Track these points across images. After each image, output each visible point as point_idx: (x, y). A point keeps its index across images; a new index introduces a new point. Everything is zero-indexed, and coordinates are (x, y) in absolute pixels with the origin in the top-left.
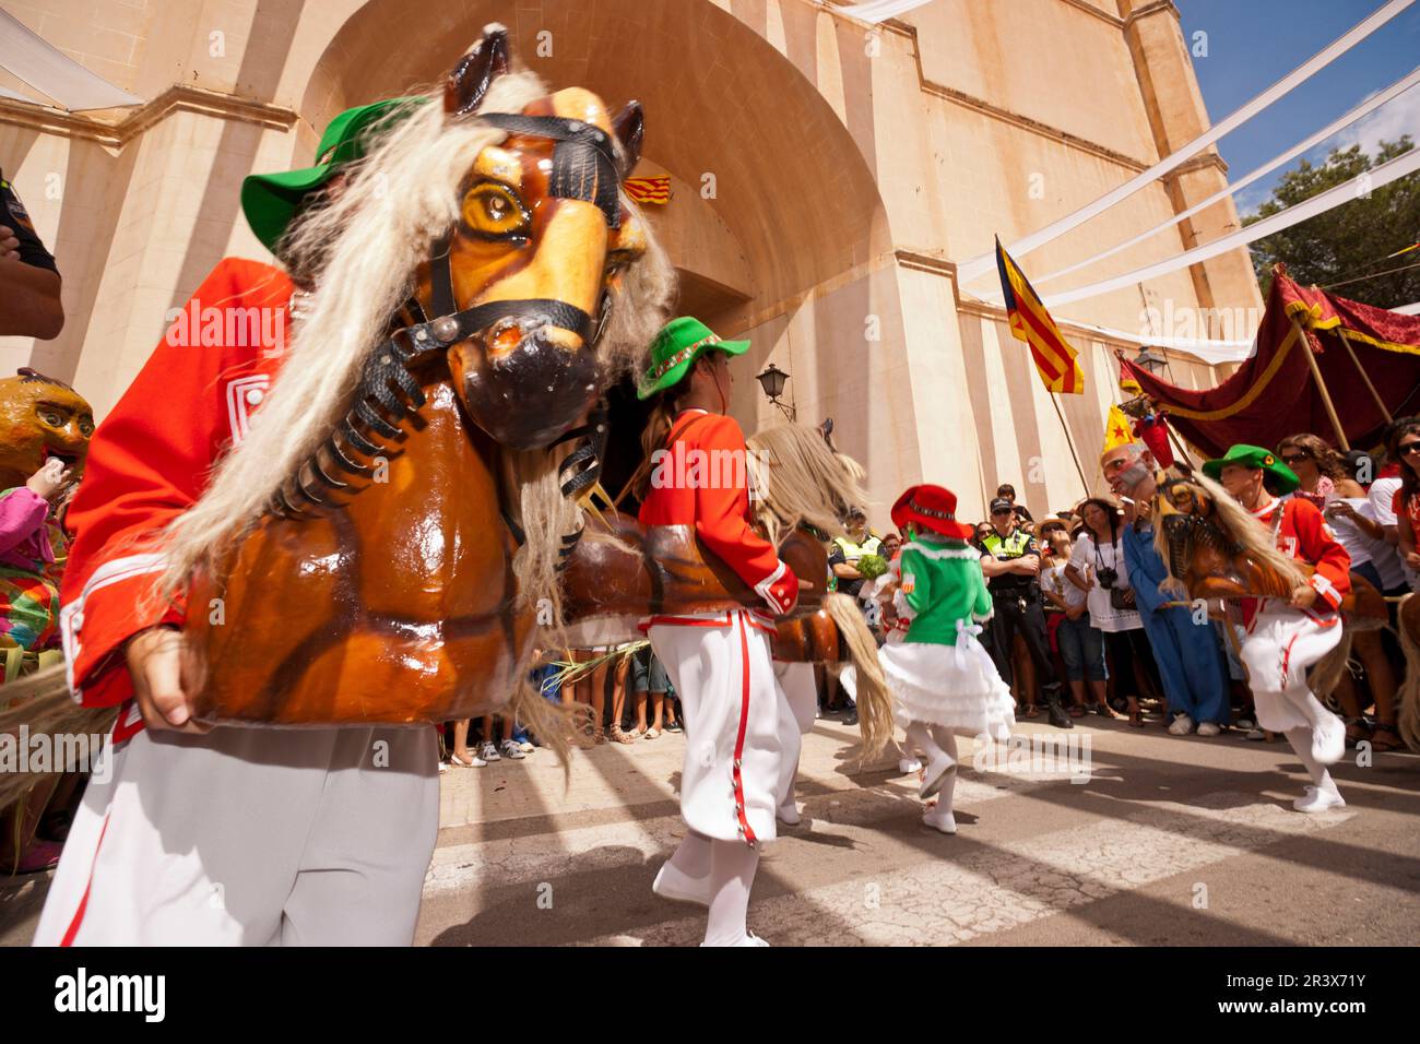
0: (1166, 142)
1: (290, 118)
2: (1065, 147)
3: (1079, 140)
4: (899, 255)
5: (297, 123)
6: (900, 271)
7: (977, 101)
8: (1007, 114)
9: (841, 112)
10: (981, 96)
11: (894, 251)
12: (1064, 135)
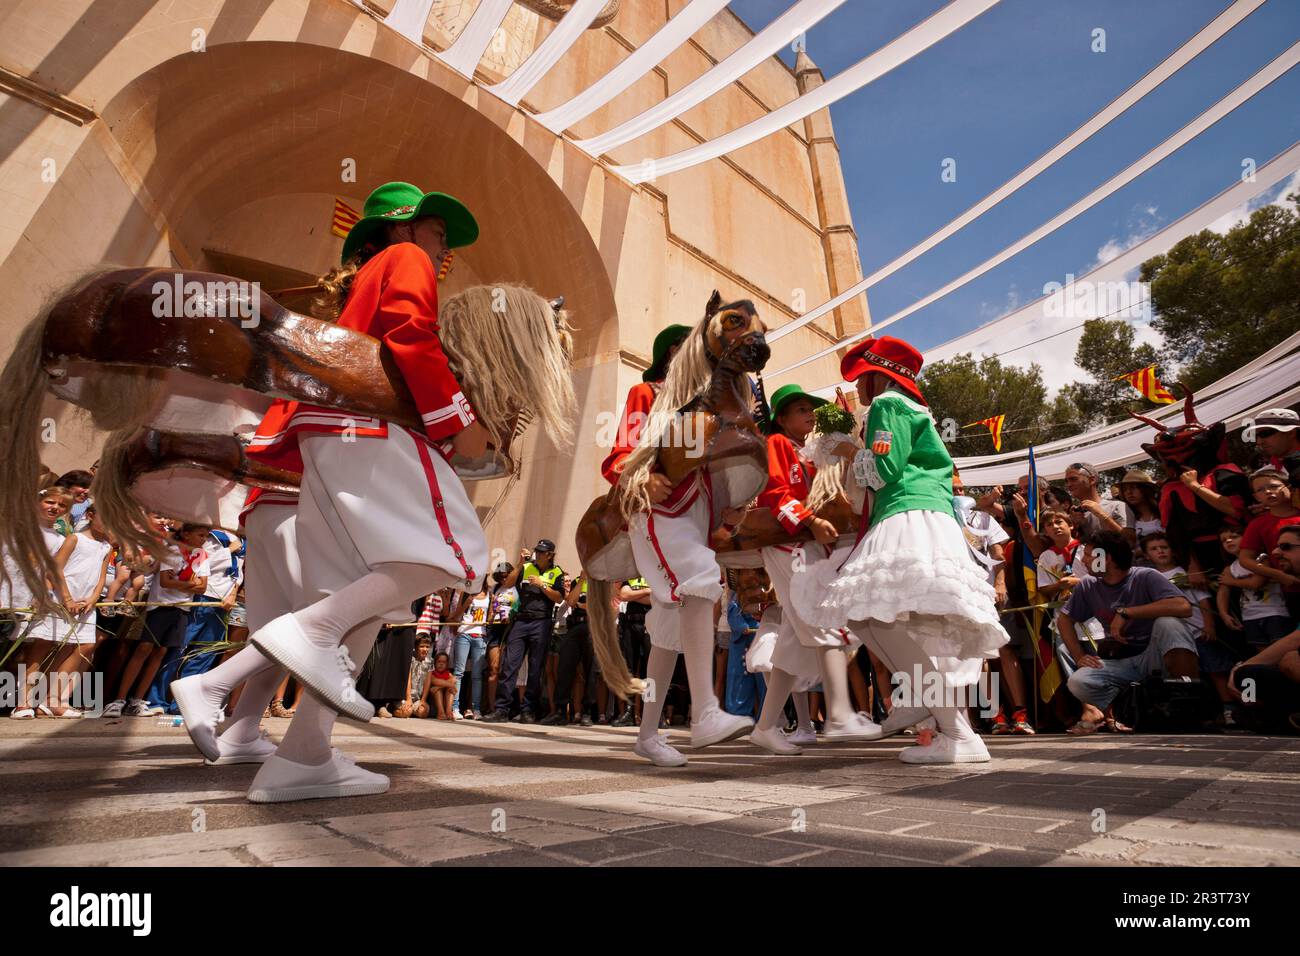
0: (841, 320)
1: (89, 116)
2: (770, 306)
3: (780, 303)
4: (623, 354)
5: (94, 122)
6: (621, 366)
7: (709, 257)
8: (730, 273)
9: (596, 239)
10: (713, 255)
11: (618, 350)
12: (770, 297)
